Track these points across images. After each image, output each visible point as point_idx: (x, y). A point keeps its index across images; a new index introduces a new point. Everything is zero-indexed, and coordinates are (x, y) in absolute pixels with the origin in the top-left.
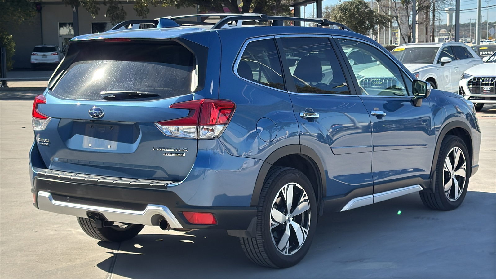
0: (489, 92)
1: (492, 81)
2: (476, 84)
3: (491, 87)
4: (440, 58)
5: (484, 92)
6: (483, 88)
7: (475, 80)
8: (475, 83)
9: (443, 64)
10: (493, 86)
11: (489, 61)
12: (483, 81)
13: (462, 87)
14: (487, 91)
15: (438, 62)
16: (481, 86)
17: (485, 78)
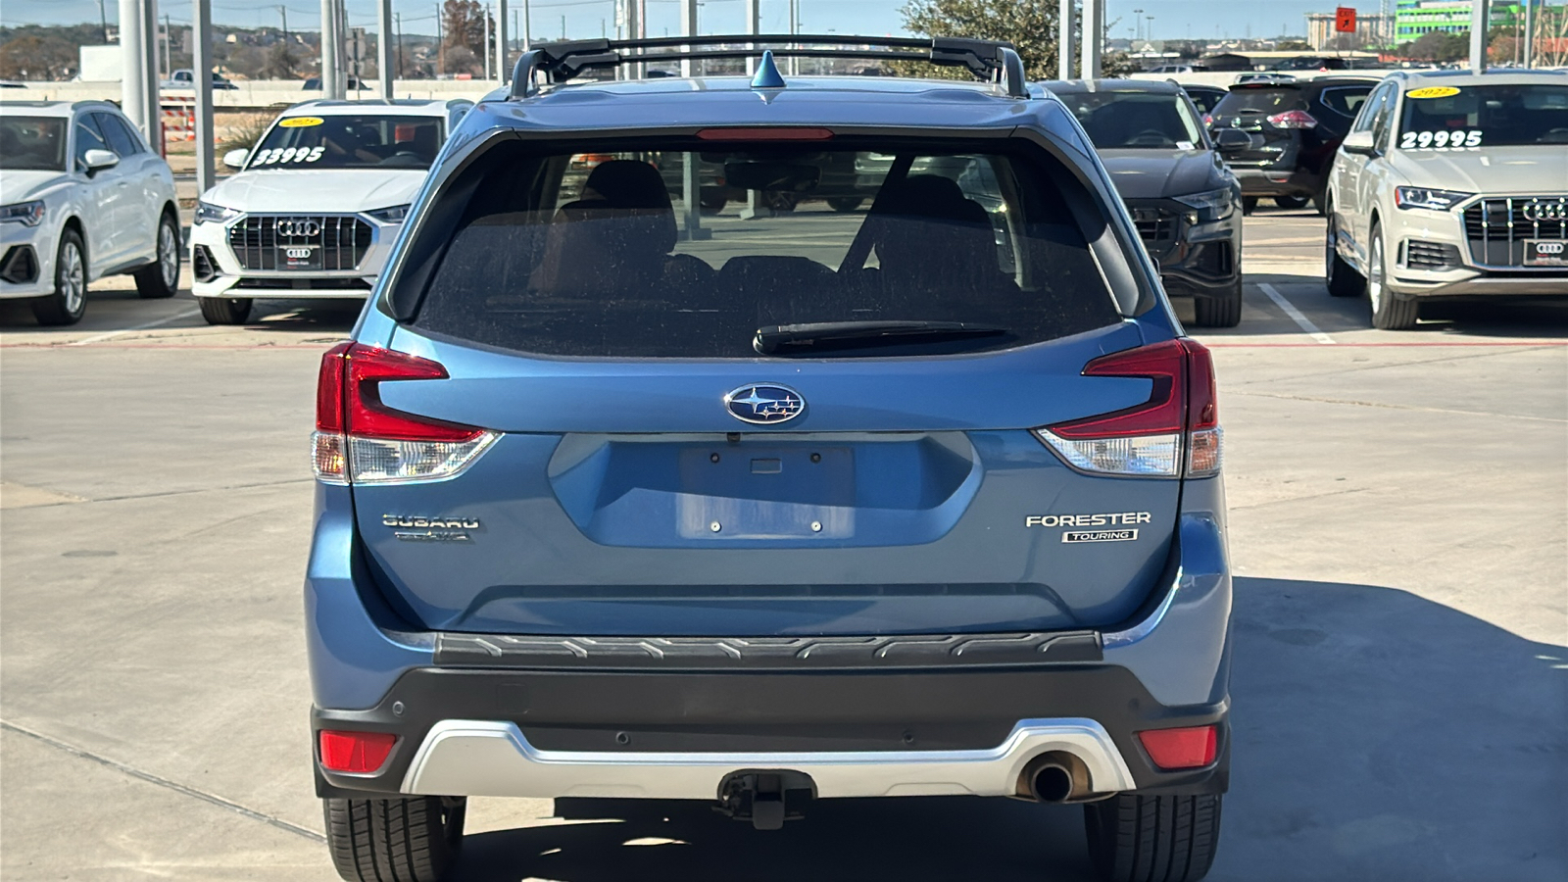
0: (307, 263)
1: (313, 227)
2: (260, 238)
3: (312, 247)
4: (80, 154)
5: (289, 263)
6: (284, 251)
7: (257, 225)
8: (257, 235)
9: (92, 172)
10: (319, 243)
11: (256, 163)
12: (284, 228)
13: (206, 248)
14: (299, 259)
15: (78, 167)
16: (278, 244)
17: (288, 219)
